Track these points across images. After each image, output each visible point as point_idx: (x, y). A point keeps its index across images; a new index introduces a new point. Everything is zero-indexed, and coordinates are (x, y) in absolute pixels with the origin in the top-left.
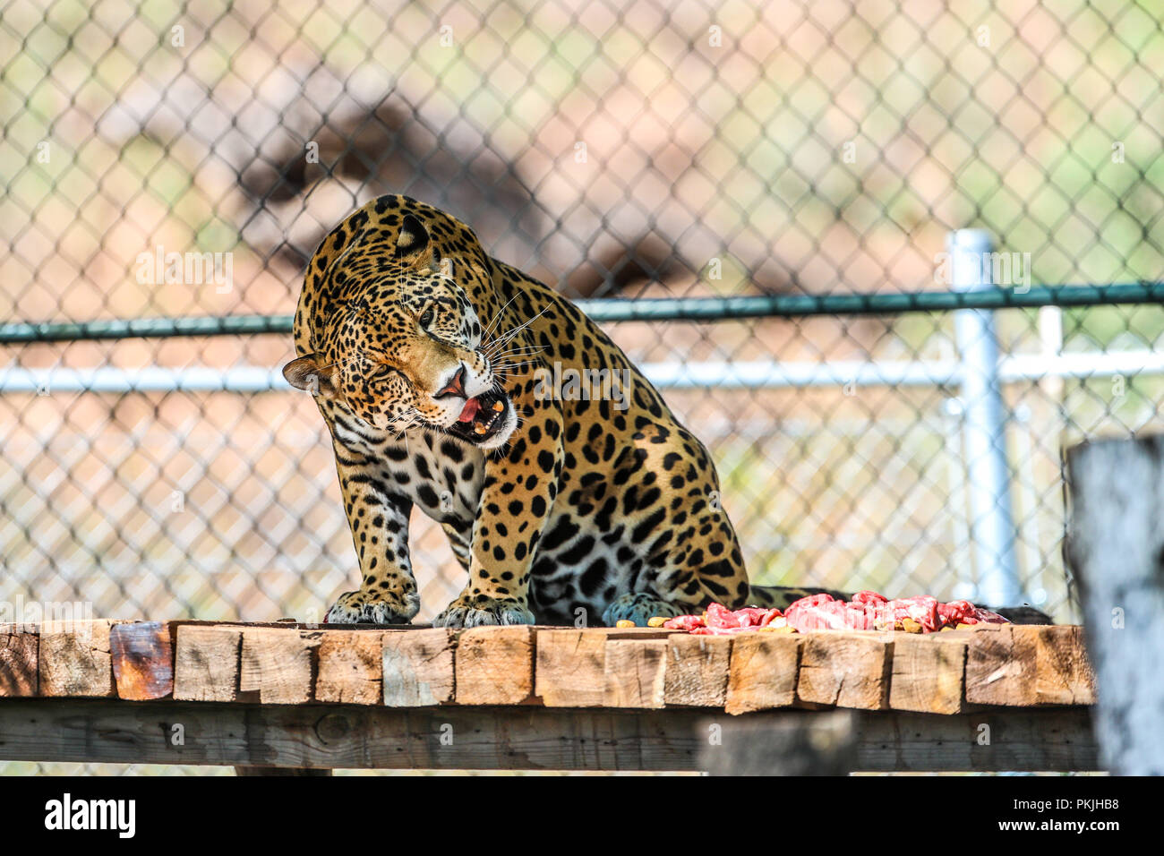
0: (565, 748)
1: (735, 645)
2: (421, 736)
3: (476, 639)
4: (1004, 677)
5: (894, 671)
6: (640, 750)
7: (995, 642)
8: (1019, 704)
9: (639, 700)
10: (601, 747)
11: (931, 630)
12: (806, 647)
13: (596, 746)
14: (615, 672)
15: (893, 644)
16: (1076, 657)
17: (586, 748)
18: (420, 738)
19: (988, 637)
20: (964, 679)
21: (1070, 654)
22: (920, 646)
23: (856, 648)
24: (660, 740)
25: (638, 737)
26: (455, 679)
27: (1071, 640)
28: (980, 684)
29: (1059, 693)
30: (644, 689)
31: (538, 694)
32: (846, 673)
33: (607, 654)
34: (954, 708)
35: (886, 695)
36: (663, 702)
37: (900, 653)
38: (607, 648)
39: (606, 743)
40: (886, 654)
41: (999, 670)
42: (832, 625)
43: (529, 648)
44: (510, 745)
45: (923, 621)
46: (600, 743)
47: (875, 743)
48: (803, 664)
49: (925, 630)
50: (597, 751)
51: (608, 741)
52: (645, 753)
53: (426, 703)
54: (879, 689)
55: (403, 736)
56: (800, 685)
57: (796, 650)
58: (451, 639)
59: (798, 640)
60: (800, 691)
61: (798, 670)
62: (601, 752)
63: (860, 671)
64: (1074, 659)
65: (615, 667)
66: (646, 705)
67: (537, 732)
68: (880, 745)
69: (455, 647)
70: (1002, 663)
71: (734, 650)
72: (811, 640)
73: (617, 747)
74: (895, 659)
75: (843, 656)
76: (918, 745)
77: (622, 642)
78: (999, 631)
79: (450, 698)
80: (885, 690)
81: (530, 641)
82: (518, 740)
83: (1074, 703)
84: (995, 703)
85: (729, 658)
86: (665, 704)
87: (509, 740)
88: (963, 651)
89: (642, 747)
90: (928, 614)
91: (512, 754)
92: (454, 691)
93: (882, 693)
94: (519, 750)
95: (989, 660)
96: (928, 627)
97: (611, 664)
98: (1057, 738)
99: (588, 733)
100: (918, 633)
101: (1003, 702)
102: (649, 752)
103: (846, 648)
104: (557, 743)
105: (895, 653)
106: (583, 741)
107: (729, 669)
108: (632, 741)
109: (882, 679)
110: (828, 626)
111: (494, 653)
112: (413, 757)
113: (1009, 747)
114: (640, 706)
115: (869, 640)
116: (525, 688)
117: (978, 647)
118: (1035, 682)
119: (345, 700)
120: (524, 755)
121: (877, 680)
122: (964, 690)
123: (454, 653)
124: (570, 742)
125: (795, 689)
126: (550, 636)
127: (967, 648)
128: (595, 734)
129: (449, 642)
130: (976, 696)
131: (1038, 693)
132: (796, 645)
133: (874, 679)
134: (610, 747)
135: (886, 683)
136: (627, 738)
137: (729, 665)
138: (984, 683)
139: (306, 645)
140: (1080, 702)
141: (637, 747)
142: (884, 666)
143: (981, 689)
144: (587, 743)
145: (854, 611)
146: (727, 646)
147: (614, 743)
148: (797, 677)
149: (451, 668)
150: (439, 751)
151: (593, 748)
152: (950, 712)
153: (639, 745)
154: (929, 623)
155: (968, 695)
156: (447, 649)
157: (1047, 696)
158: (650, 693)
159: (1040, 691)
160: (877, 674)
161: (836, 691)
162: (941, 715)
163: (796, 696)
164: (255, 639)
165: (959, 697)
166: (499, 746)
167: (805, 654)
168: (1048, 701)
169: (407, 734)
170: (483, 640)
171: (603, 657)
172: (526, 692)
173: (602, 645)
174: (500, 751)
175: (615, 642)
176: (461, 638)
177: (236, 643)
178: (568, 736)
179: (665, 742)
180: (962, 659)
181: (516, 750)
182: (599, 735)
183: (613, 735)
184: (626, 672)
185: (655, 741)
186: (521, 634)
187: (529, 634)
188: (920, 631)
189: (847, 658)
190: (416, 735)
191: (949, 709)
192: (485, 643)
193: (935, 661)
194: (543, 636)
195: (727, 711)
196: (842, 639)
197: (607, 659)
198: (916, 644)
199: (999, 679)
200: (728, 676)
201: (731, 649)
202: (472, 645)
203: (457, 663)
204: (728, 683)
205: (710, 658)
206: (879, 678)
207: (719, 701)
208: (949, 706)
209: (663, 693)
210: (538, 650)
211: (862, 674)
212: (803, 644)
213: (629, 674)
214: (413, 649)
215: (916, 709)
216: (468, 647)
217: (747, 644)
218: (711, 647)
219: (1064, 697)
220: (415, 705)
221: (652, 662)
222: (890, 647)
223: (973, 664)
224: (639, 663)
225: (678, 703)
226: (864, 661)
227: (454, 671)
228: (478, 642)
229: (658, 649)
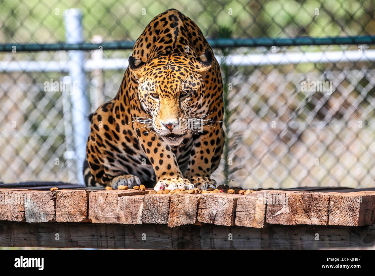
0: (94, 239)
1: (172, 199)
2: (34, 234)
3: (64, 195)
4: (282, 213)
5: (237, 211)
6: (125, 241)
8: (288, 224)
9: (132, 221)
10: (109, 239)
12: (201, 200)
13: (107, 239)
14: (122, 210)
16: (313, 206)
17: (102, 239)
18: (34, 235)
20: (265, 214)
21: (310, 205)
22: (248, 200)
23: (221, 201)
24: (133, 236)
25: (124, 235)
26: (55, 212)
27: (311, 199)
28: (271, 216)
29: (306, 220)
30: (133, 217)
31: (89, 218)
32: (218, 211)
33: (119, 202)
34: (261, 226)
35: (234, 220)
37: (239, 203)
38: (118, 200)
39: (111, 237)
40: (234, 203)
41: (280, 210)
43: (86, 199)
44: (71, 238)
46: (108, 237)
47: (222, 239)
48: (200, 207)
50: (107, 240)
51: (112, 237)
52: (127, 242)
53: (43, 221)
54: (231, 218)
55: (26, 233)
56: (198, 216)
57: (197, 202)
58: (54, 196)
59: (197, 197)
60: (198, 218)
61: (198, 209)
62: (108, 241)
63: (223, 210)
65: (121, 208)
66: (134, 223)
67: (82, 233)
68: (224, 240)
69: (55, 199)
70: (282, 208)
71: (171, 201)
72: (203, 198)
73: (115, 239)
74: (238, 206)
75: (216, 204)
76: (239, 240)
77: (125, 198)
79: (53, 219)
80: (233, 218)
81: (87, 197)
82: (74, 236)
83: (312, 224)
84: (278, 224)
85: (169, 204)
86: (142, 223)
87: (71, 236)
89: (126, 239)
91: (71, 241)
92: (55, 216)
94: (75, 240)
95: (276, 206)
97: (120, 206)
98: (297, 237)
99: (103, 233)
101: (281, 224)
102: (128, 241)
103: (217, 201)
104: (90, 237)
106: (101, 237)
107: (169, 209)
108: (121, 236)
111: (72, 201)
112: (31, 242)
113: (277, 241)
115: (227, 198)
116: (84, 215)
118: (295, 215)
120: (77, 242)
121: (230, 214)
122: (265, 218)
123: (55, 201)
124: (96, 237)
125: (196, 217)
126: (95, 194)
128: (106, 234)
130: (270, 221)
132: (197, 200)
134: (112, 239)
135: (234, 215)
136: (119, 236)
137: (169, 207)
138: (274, 216)
140: (315, 224)
141: (123, 239)
142: (233, 209)
143: (272, 218)
144: (103, 237)
146: (168, 199)
147: (114, 238)
148: (197, 212)
149: (53, 207)
150: (41, 240)
151: (105, 239)
152: (260, 227)
153: (125, 238)
155: (267, 220)
156: (52, 199)
157: (301, 221)
158: (136, 218)
159: (298, 219)
161: (213, 218)
162: (256, 228)
163: (197, 220)
165: (263, 221)
166: (66, 238)
167: (200, 203)
168: (300, 223)
169: (28, 233)
170: (67, 196)
171: (117, 203)
172: (84, 217)
173: (116, 198)
174: (66, 240)
175: (122, 197)
176: (57, 195)
178: (95, 235)
179: (135, 237)
180: (265, 206)
181: (73, 240)
182: (108, 234)
183: (113, 235)
184: (126, 210)
185: (131, 237)
186: (83, 194)
187: (86, 194)
189: (218, 205)
190: (32, 233)
191: (260, 226)
192: (68, 198)
193: (254, 206)
194: (91, 195)
195: (168, 226)
196: (216, 197)
197: (118, 204)
198: (246, 200)
199: (280, 214)
200: (168, 212)
201: (170, 201)
202: (62, 198)
203: (56, 205)
204: (168, 215)
205: (161, 204)
206: (231, 213)
207: (164, 222)
208: (260, 225)
209: (141, 218)
210: (90, 200)
211: (224, 212)
212: (200, 198)
213: (127, 210)
214: (38, 199)
215: (246, 226)
216: (61, 199)
217: (176, 199)
218: (162, 200)
219: (308, 222)
220: (38, 222)
221: (137, 205)
222: (236, 200)
223: (269, 208)
224: (132, 206)
225: (148, 222)
226: (225, 206)
227: (55, 209)
228: (65, 196)
229: (140, 201)
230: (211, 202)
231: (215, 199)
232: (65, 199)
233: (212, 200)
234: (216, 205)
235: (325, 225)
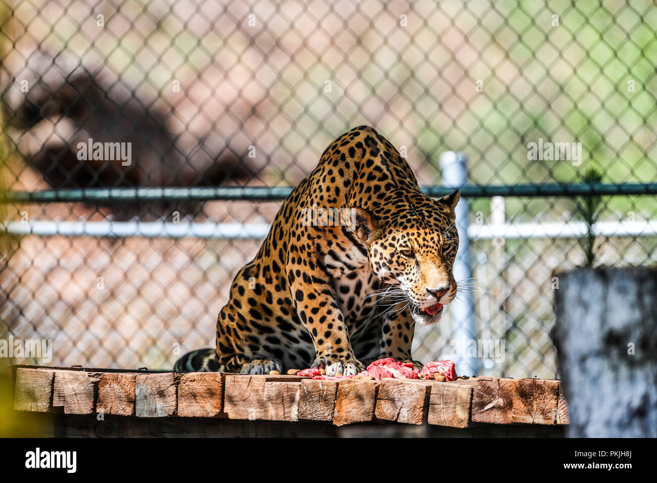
1: (340, 386)
3: (190, 379)
4: (493, 408)
5: (430, 403)
7: (489, 387)
8: (502, 423)
9: (283, 417)
11: (450, 380)
12: (380, 388)
14: (270, 400)
15: (431, 387)
18: (155, 436)
19: (485, 384)
20: (470, 408)
21: (532, 395)
22: (446, 388)
23: (409, 389)
26: (177, 402)
27: (532, 387)
28: (479, 411)
29: (525, 417)
30: (287, 410)
31: (225, 412)
32: (403, 404)
33: (266, 389)
34: (464, 425)
35: (426, 416)
36: (297, 418)
37: (435, 393)
38: (265, 386)
40: (426, 392)
41: (491, 403)
42: (395, 376)
43: (220, 385)
45: (446, 375)
48: (378, 397)
49: (447, 380)
53: (159, 416)
54: (422, 413)
55: (145, 434)
56: (376, 409)
57: (374, 389)
58: (176, 379)
59: (376, 383)
60: (376, 413)
61: (376, 401)
63: (411, 402)
64: (534, 398)
65: (270, 397)
66: (287, 419)
67: (223, 433)
69: (178, 384)
70: (493, 399)
71: (339, 389)
72: (383, 384)
74: (431, 396)
75: (402, 393)
77: (274, 383)
78: (492, 381)
79: (174, 413)
80: (425, 414)
81: (221, 381)
83: (533, 423)
84: (488, 422)
85: (336, 393)
86: (298, 419)
88: (470, 392)
90: (449, 371)
92: (177, 408)
93: (423, 415)
95: (485, 397)
96: (449, 378)
97: (267, 395)
99: (252, 435)
100: (444, 381)
101: (492, 422)
103: (403, 389)
105: (432, 392)
107: (336, 400)
109: (423, 407)
110: (393, 376)
111: (201, 388)
114: (284, 420)
115: (418, 385)
116: (218, 408)
117: (479, 390)
118: (511, 410)
119: (113, 413)
122: (470, 414)
123: (177, 387)
125: (373, 412)
126: (233, 378)
127: (473, 390)
128: (256, 435)
129: (174, 381)
130: (478, 418)
131: (513, 417)
132: (375, 387)
133: (419, 407)
135: (426, 409)
137: (336, 398)
138: (482, 410)
139: (91, 381)
140: (537, 423)
142: (425, 400)
143: (480, 414)
145: (407, 368)
146: (335, 386)
148: (375, 405)
149: (175, 396)
152: (462, 427)
154: (449, 375)
155: (473, 417)
156: (173, 385)
157: (518, 418)
158: (289, 412)
159: (514, 416)
160: (421, 404)
161: (397, 413)
162: (457, 428)
163: (374, 416)
164: (62, 377)
165: (467, 418)
167: (380, 392)
168: (518, 421)
169: (147, 433)
170: (194, 380)
171: (263, 391)
172: (218, 411)
173: (263, 384)
175: (270, 383)
176: (182, 378)
177: (51, 379)
178: (240, 436)
180: (470, 396)
182: (259, 436)
184: (276, 400)
186: (216, 377)
187: (221, 377)
188: (444, 380)
189: (404, 395)
191: (462, 425)
192: (195, 382)
193: (454, 397)
194: (229, 378)
195: (334, 424)
196: (401, 384)
197: (265, 393)
198: (443, 388)
199: (490, 408)
200: (335, 404)
201: (337, 388)
202: (188, 383)
203: (179, 392)
204: (334, 408)
205: (325, 393)
206: (422, 406)
207: (329, 418)
208: (462, 423)
209: (297, 413)
210: (226, 386)
211: (412, 404)
212: (379, 386)
213: (278, 401)
214: (153, 385)
215: (443, 425)
216: (185, 384)
217: (346, 385)
218: (325, 387)
219: (529, 420)
220: (154, 416)
221: (291, 394)
222: (429, 389)
223: (476, 400)
224: (284, 395)
225: (306, 418)
226: (413, 397)
227: (177, 397)
228: (191, 381)
229: (295, 387)
230: (395, 390)
231: (400, 386)
232: (191, 383)
233: (395, 387)
234: (401, 395)
235: (552, 425)
